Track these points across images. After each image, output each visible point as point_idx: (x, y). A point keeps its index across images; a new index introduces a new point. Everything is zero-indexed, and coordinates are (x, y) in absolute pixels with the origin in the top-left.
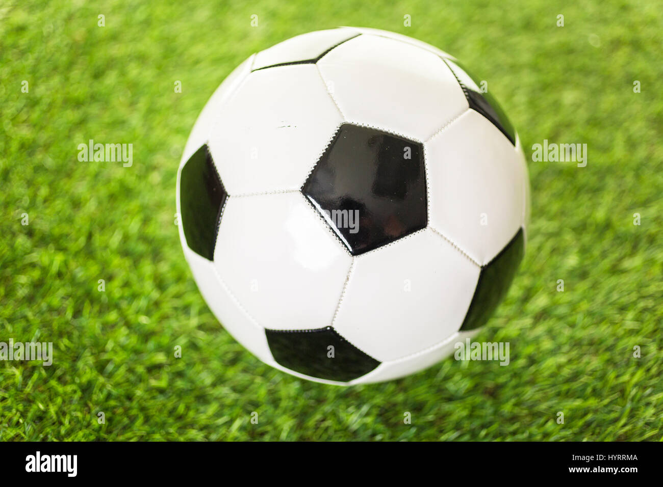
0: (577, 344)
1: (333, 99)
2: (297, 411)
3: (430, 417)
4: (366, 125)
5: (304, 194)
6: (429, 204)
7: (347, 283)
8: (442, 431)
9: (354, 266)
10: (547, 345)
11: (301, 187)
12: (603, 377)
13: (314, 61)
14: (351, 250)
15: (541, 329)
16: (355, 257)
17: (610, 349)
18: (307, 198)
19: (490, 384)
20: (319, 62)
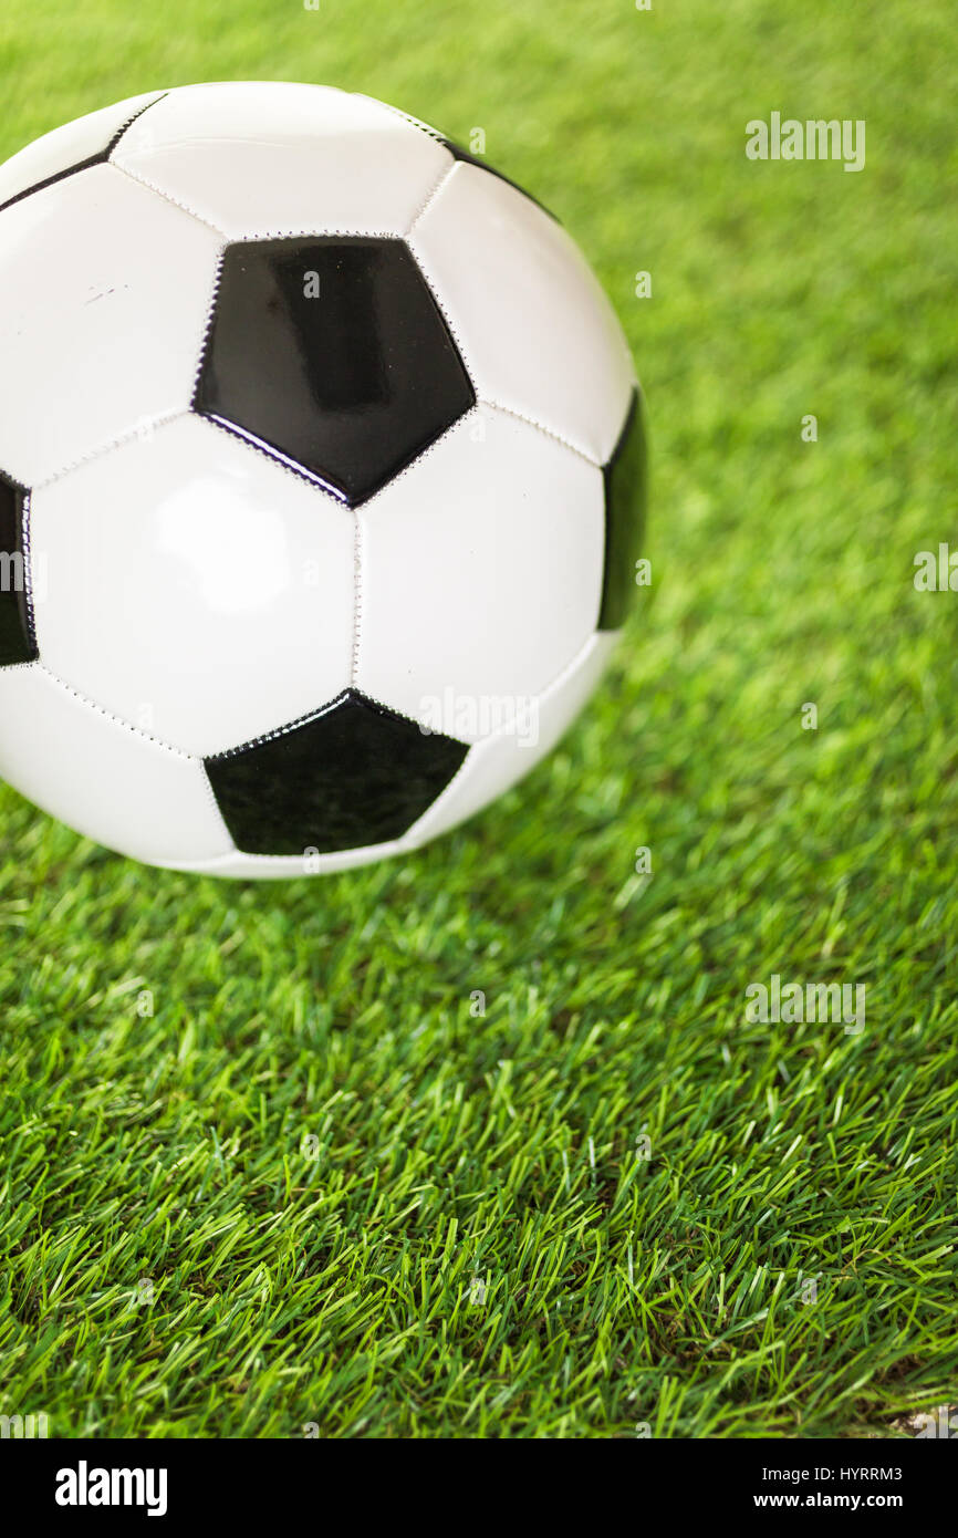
0: (781, 644)
1: (182, 209)
2: (302, 966)
3: (577, 873)
4: (274, 235)
5: (202, 415)
6: (463, 354)
7: (359, 573)
8: (613, 889)
9: (364, 529)
10: (728, 666)
11: (189, 401)
12: (861, 680)
13: (102, 157)
14: (343, 497)
15: (704, 642)
16: (357, 510)
17: (848, 628)
18: (211, 420)
19: (656, 772)
20: (112, 156)
